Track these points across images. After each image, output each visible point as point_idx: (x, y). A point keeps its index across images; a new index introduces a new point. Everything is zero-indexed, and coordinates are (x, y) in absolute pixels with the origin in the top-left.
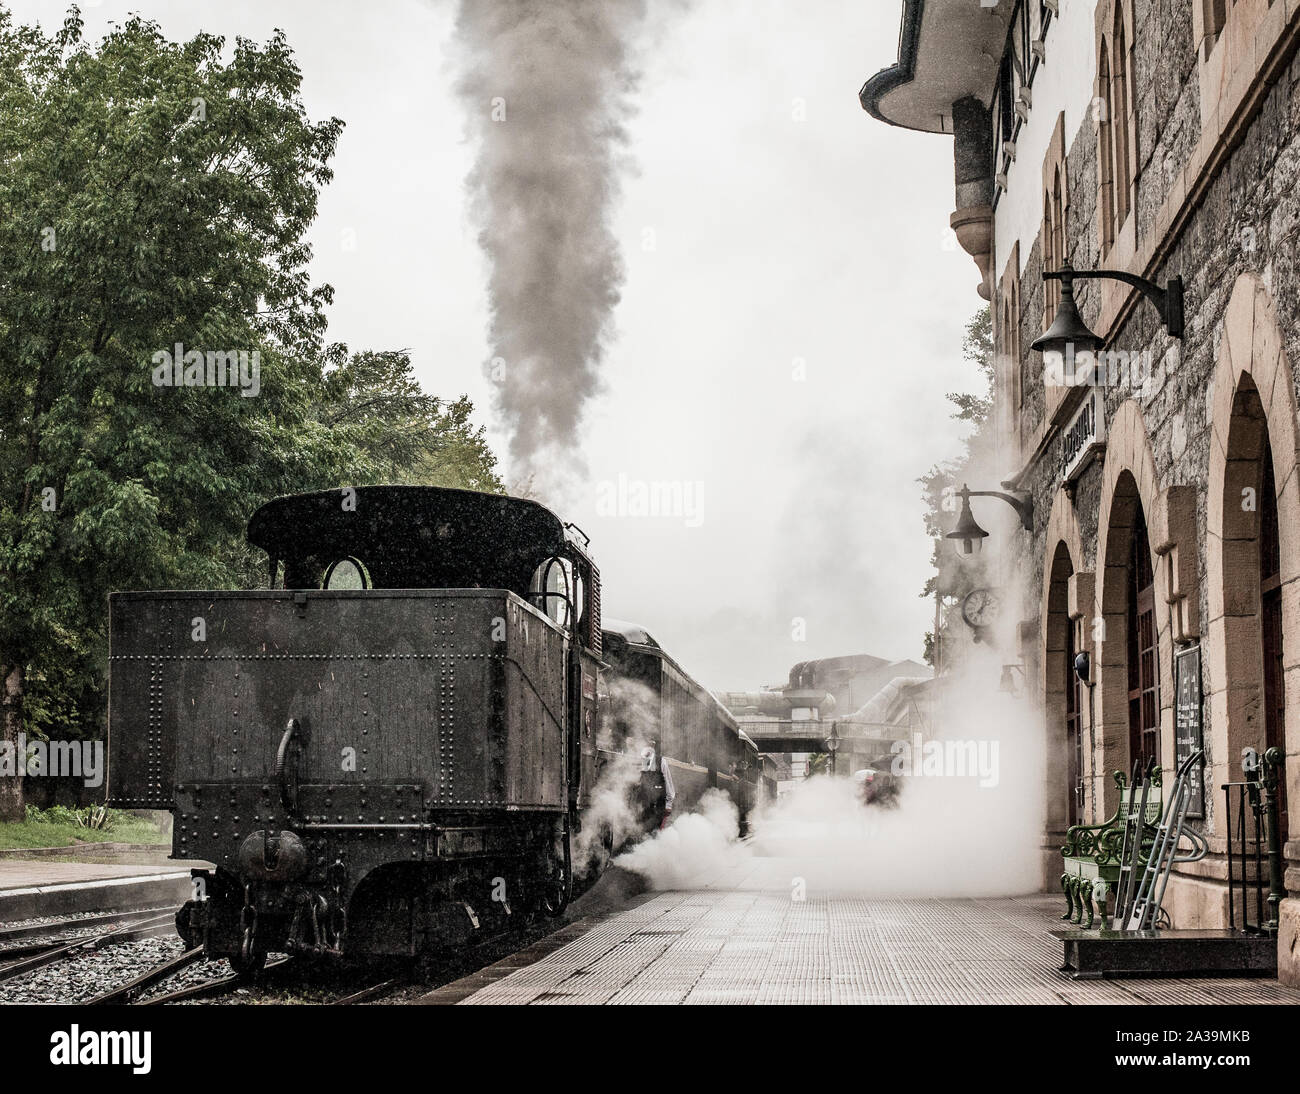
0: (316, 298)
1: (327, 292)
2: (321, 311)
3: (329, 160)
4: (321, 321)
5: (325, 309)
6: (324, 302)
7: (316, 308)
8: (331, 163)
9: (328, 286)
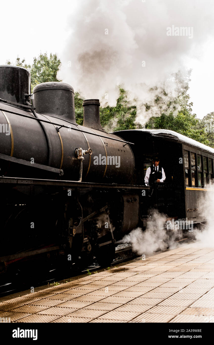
0: (190, 105)
1: (192, 104)
2: (191, 107)
3: (190, 77)
4: (191, 110)
5: (192, 107)
6: (191, 106)
7: (190, 107)
8: (190, 78)
9: (192, 103)
